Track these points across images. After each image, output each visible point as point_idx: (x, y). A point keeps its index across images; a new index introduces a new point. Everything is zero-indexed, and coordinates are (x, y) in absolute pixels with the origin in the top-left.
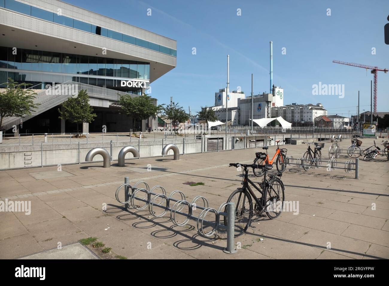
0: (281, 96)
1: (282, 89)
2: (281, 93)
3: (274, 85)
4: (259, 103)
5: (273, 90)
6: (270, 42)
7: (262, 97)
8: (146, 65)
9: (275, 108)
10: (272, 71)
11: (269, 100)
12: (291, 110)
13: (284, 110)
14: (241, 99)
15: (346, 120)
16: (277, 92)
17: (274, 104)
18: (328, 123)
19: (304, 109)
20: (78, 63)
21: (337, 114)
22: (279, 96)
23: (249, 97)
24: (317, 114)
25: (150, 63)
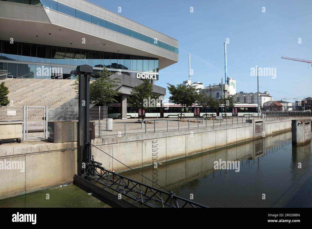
0: (234, 86)
1: (234, 80)
2: (234, 83)
3: (228, 77)
4: (218, 92)
5: (228, 81)
6: (224, 43)
7: (219, 87)
8: (156, 61)
9: (230, 95)
10: (226, 66)
11: (225, 90)
12: (243, 97)
13: (237, 97)
14: (202, 89)
15: (290, 105)
16: (231, 83)
17: (228, 93)
18: (279, 107)
19: (254, 96)
20: (102, 58)
21: (282, 100)
22: (233, 86)
23: (208, 87)
24: (265, 100)
25: (158, 58)
